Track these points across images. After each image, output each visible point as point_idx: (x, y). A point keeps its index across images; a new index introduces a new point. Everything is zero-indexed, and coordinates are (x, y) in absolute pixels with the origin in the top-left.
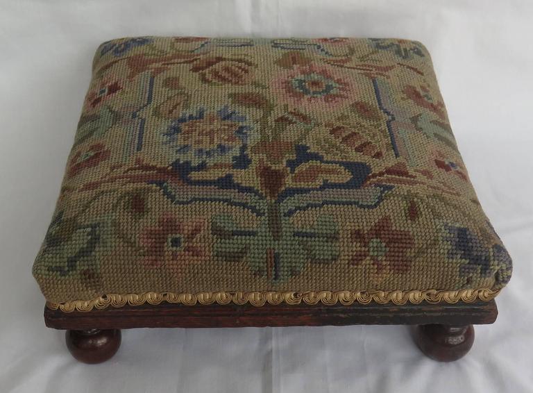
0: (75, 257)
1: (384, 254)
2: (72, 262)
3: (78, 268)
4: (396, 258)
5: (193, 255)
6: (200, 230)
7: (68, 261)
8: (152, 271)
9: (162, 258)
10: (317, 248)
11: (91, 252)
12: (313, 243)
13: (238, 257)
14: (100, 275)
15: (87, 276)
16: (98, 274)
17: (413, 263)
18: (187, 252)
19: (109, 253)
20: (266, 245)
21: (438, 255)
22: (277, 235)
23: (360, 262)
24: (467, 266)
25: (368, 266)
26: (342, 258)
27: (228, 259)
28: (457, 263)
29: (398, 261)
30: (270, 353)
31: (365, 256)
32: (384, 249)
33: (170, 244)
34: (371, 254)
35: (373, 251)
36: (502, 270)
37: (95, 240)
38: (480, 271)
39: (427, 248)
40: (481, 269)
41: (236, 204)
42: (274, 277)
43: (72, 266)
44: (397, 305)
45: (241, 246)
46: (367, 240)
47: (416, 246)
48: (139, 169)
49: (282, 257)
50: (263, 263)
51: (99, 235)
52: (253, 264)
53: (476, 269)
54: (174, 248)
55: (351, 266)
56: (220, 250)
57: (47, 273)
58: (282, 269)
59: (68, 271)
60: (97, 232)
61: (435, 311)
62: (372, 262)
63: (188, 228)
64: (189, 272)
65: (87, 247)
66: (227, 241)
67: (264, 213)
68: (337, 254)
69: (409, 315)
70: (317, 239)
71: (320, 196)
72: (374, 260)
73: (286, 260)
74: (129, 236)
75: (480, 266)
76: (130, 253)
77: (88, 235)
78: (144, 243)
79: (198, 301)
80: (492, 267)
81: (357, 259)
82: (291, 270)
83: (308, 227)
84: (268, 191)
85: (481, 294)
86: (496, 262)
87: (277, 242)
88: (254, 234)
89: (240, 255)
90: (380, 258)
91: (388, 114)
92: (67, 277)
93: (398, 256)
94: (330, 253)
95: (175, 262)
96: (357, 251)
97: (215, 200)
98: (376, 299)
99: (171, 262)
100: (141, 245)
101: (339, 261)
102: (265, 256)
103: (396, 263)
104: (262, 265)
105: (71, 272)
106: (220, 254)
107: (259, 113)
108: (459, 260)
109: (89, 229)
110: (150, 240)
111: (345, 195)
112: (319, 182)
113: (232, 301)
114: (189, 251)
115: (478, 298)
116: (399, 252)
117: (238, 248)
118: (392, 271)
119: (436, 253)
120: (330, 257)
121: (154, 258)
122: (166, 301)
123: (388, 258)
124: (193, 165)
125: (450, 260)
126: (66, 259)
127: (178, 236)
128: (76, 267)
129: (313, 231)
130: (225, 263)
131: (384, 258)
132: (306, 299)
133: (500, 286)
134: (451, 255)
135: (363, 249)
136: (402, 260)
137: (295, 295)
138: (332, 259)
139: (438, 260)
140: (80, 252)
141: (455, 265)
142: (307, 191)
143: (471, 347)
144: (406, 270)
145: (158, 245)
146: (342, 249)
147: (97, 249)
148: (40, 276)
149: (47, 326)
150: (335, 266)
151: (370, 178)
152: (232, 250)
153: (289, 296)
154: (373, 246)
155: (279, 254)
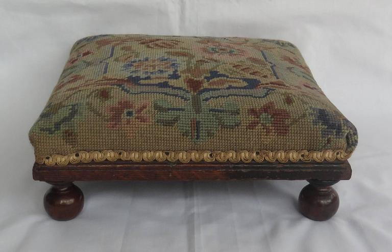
0: (60, 122)
1: (270, 122)
2: (57, 126)
3: (62, 128)
4: (279, 125)
5: (141, 122)
6: (146, 107)
7: (55, 125)
8: (112, 131)
9: (120, 123)
10: (225, 118)
11: (71, 119)
12: (223, 116)
13: (172, 123)
14: (76, 134)
15: (68, 134)
16: (75, 133)
17: (290, 128)
18: (137, 120)
19: (84, 120)
20: (191, 116)
21: (306, 123)
22: (198, 110)
23: (254, 127)
24: (327, 130)
25: (260, 130)
26: (242, 124)
27: (165, 124)
28: (319, 128)
29: (280, 127)
30: (193, 215)
31: (258, 123)
32: (270, 119)
33: (126, 115)
34: (262, 122)
35: (263, 120)
36: (351, 135)
37: (74, 112)
38: (335, 133)
39: (299, 119)
40: (336, 132)
41: (170, 95)
42: (196, 137)
43: (57, 128)
44: (281, 163)
45: (174, 117)
46: (258, 114)
47: (292, 117)
48: (105, 80)
49: (202, 124)
50: (189, 127)
51: (77, 110)
52: (182, 128)
53: (332, 132)
54: (128, 117)
55: (249, 130)
56: (159, 118)
57: (40, 132)
58: (202, 131)
59: (55, 131)
60: (76, 108)
61: (309, 168)
62: (262, 127)
63: (137, 105)
64: (138, 133)
65: (69, 116)
66: (165, 113)
67: (189, 100)
68: (239, 122)
69: (290, 171)
70: (225, 113)
71: (227, 92)
72: (264, 126)
73: (204, 126)
74: (98, 110)
75: (335, 130)
76: (98, 120)
77: (69, 110)
78: (108, 114)
79: (143, 159)
80: (343, 131)
81: (252, 126)
82: (207, 133)
83: (219, 106)
84: (192, 89)
85: (339, 156)
86: (346, 128)
87: (198, 115)
88: (183, 110)
89: (173, 122)
90: (267, 125)
91: (271, 63)
92: (53, 135)
93: (280, 124)
94: (234, 121)
95: (129, 126)
96: (252, 121)
97: (157, 93)
98: (267, 159)
99: (126, 126)
100: (106, 115)
101: (240, 127)
102: (190, 122)
103: (279, 128)
104: (188, 128)
105: (56, 132)
106: (159, 121)
107: (185, 59)
108: (321, 126)
109: (71, 107)
110: (112, 112)
111: (243, 92)
112: (226, 85)
113: (167, 160)
114: (138, 119)
115: (337, 159)
116: (280, 121)
117: (172, 118)
118: (276, 134)
119: (305, 122)
120: (234, 124)
121: (114, 123)
122: (120, 159)
123: (273, 125)
124: (141, 77)
125: (315, 126)
126: (53, 124)
127: (131, 110)
128: (60, 127)
129: (222, 109)
130: (162, 126)
131: (270, 125)
132: (218, 158)
133: (350, 149)
134: (315, 123)
135: (256, 119)
136: (283, 126)
137: (211, 155)
138: (236, 126)
139: (307, 126)
140: (63, 119)
141: (318, 129)
142: (218, 89)
143: (338, 208)
144: (286, 133)
145: (117, 115)
146: (242, 119)
147: (75, 117)
148: (35, 133)
149: (34, 178)
150: (237, 130)
151: (259, 85)
152: (167, 119)
153: (206, 155)
154: (263, 118)
155: (199, 122)
